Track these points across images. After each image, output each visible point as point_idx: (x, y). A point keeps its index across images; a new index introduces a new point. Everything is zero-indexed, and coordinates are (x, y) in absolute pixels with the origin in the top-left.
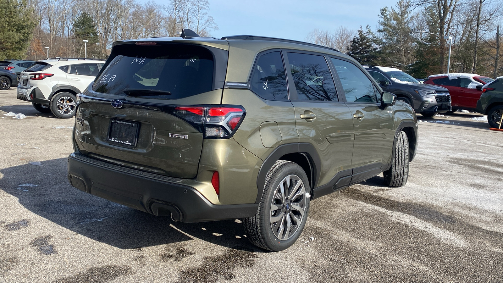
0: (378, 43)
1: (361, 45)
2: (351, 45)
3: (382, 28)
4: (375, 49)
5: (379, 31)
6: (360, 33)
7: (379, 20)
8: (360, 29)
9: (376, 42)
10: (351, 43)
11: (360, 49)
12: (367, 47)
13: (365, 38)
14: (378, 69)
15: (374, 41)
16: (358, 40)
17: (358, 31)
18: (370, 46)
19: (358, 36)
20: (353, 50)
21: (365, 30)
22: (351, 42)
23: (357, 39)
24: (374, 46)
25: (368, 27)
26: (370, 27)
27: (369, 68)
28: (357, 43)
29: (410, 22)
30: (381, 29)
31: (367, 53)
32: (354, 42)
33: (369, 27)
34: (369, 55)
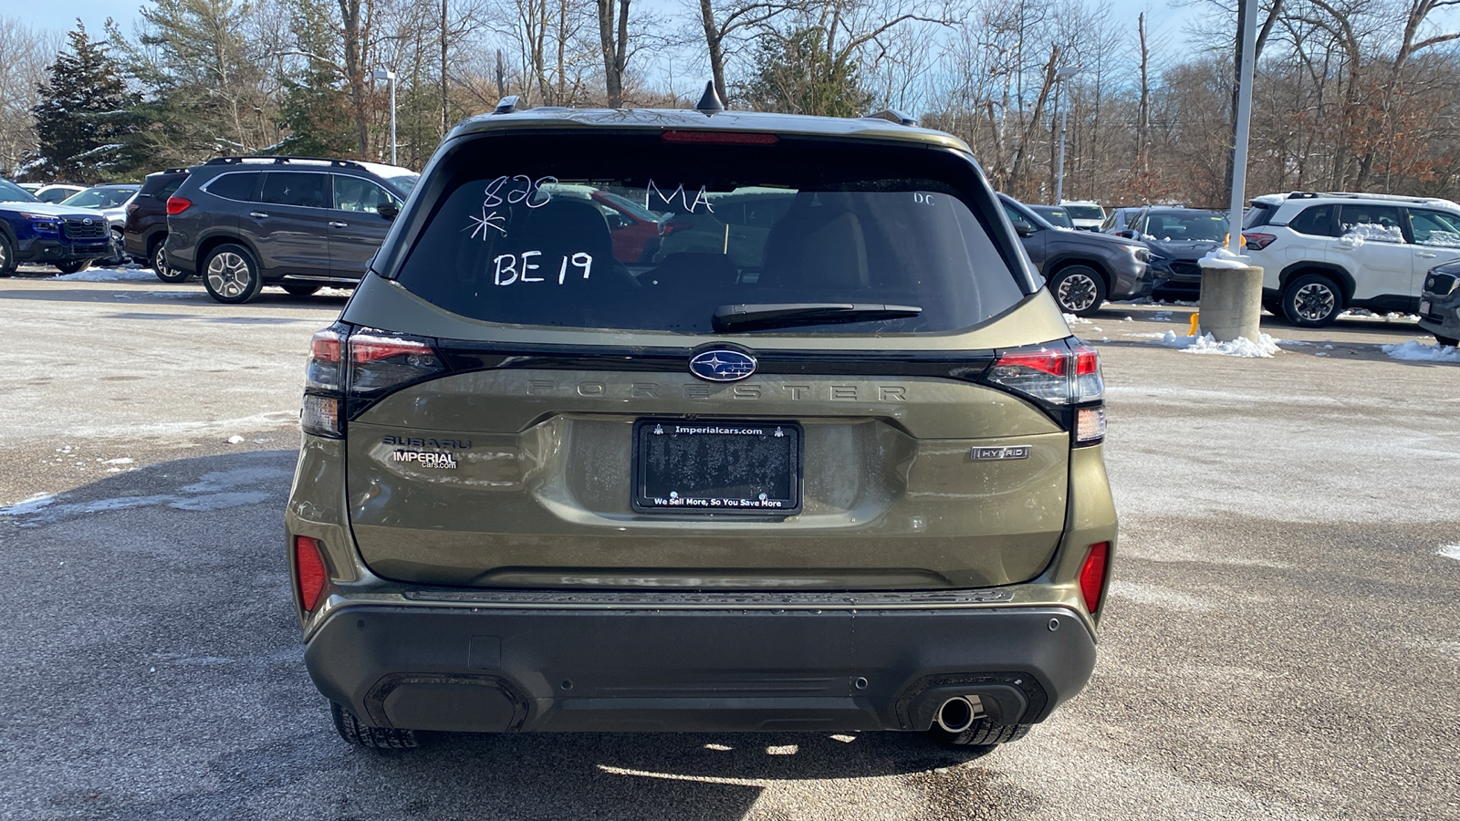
0: (147, 76)
1: (87, 81)
2: (52, 80)
3: (154, 30)
4: (138, 97)
5: (146, 40)
6: (77, 42)
7: (143, 7)
8: (77, 30)
9: (139, 72)
10: (52, 74)
11: (87, 93)
12: (110, 88)
13: (99, 58)
14: (364, 169)
15: (134, 70)
16: (76, 63)
17: (72, 34)
18: (118, 86)
19: (72, 52)
20: (59, 94)
21: (96, 34)
22: (49, 69)
23: (71, 61)
24: (134, 85)
25: (109, 25)
26: (117, 25)
27: (332, 165)
28: (70, 73)
29: (240, 20)
30: (151, 36)
31: (111, 108)
32: (59, 68)
33: (113, 25)
34: (123, 113)
